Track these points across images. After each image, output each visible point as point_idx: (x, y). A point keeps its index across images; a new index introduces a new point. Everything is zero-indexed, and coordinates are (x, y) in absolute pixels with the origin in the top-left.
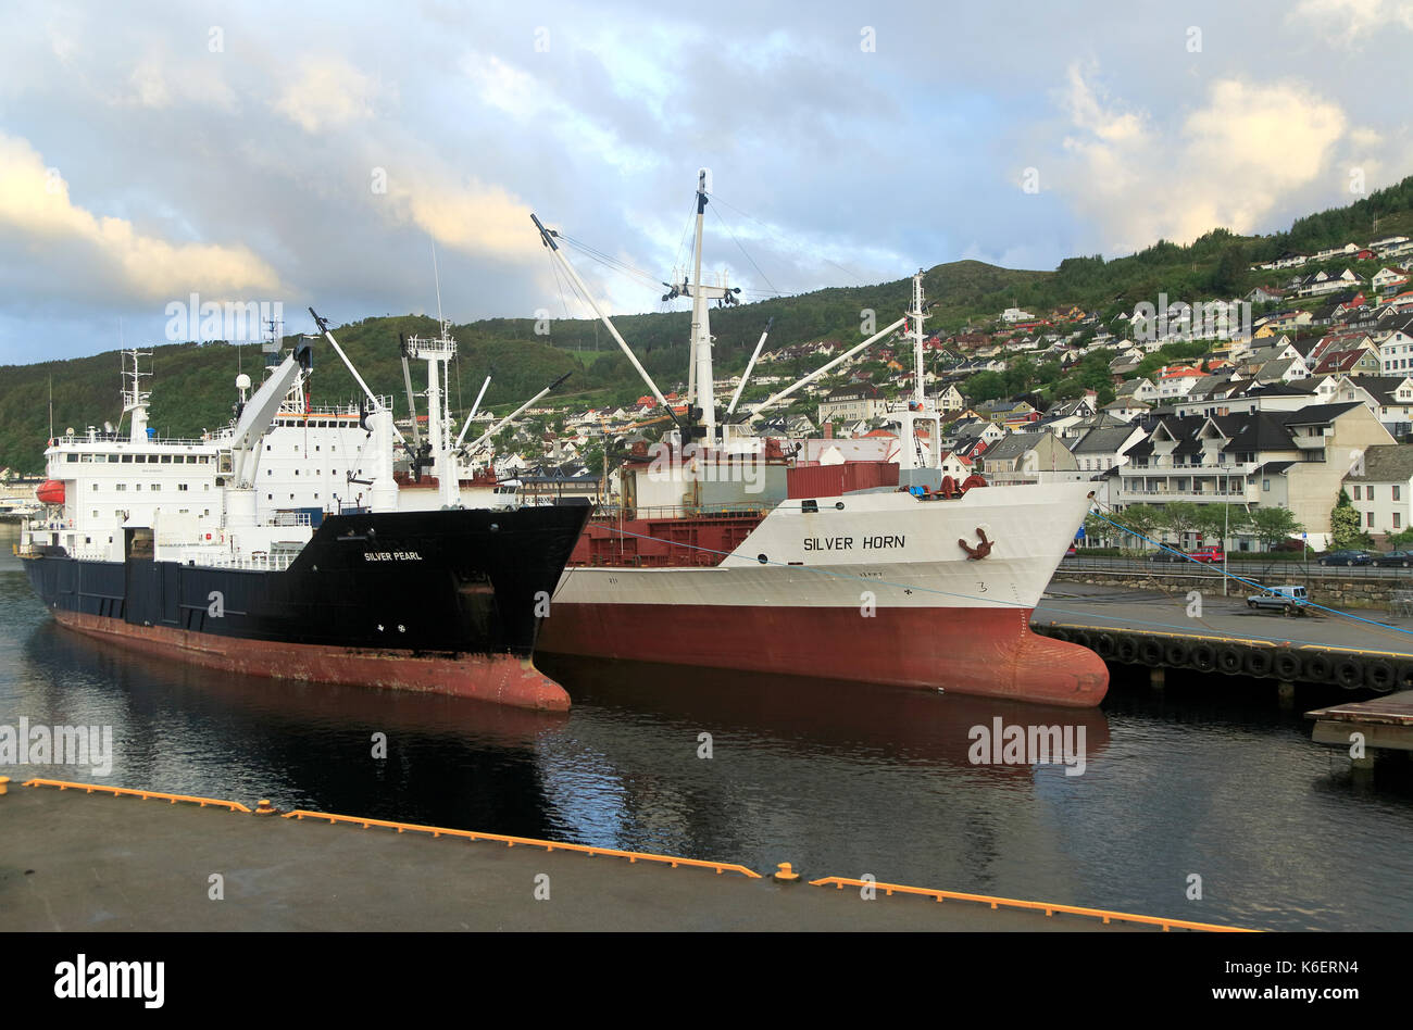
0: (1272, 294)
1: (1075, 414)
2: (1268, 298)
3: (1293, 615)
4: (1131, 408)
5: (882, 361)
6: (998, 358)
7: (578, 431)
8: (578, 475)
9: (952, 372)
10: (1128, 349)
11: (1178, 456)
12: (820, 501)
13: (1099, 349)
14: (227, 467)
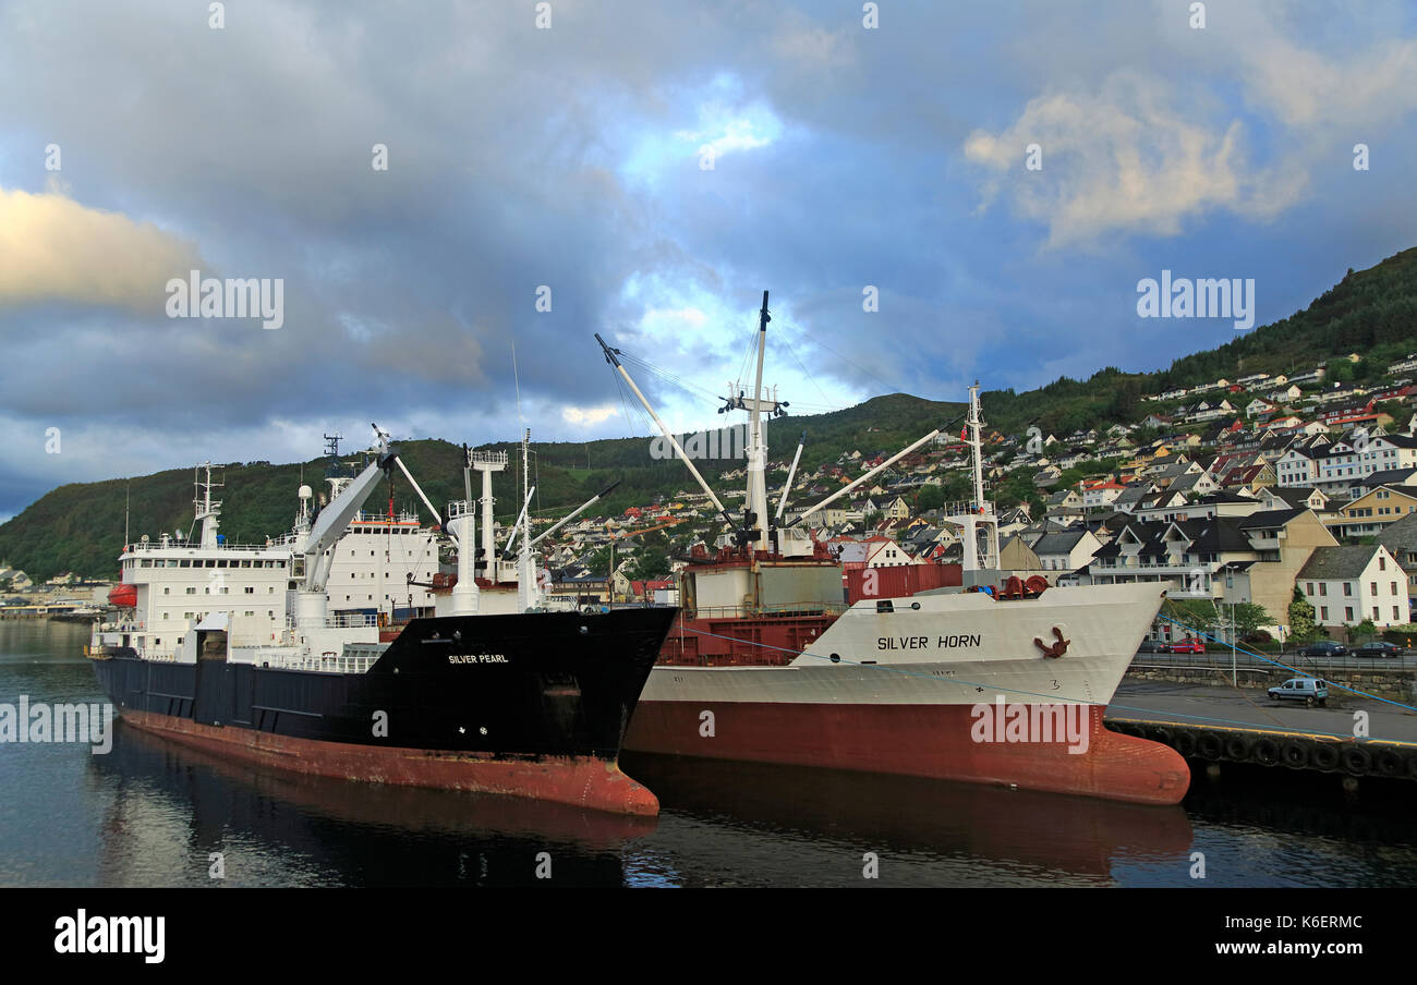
0: (1163, 421)
1: (1014, 521)
2: (1160, 424)
3: (1316, 707)
4: (1068, 515)
5: (836, 477)
6: (934, 474)
7: (575, 538)
8: (580, 576)
9: (896, 486)
10: (1047, 466)
11: (1144, 557)
12: (895, 602)
13: (1021, 467)
14: (300, 571)
